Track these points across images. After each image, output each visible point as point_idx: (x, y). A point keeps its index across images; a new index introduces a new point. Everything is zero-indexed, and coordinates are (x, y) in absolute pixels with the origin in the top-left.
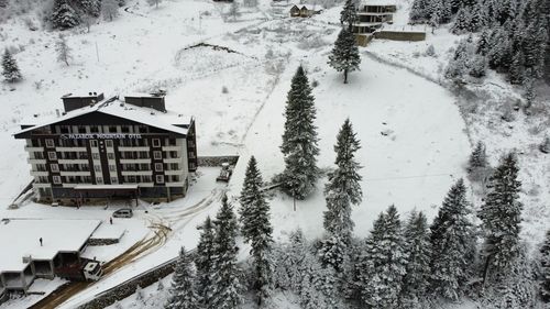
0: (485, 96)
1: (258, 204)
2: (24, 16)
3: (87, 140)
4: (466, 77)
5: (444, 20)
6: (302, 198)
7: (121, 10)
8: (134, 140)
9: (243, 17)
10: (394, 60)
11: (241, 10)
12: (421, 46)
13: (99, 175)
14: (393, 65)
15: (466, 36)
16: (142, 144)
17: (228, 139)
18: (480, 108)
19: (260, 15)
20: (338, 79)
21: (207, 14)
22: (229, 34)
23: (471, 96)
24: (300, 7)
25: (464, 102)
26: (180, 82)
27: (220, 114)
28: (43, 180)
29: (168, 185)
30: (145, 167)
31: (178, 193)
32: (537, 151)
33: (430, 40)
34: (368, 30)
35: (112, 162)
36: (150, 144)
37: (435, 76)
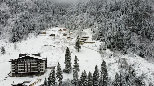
0: (106, 53)
1: (60, 70)
2: (4, 40)
3: (24, 62)
4: (102, 50)
5: (99, 39)
6: (69, 73)
7: (28, 38)
8: (34, 62)
9: (56, 39)
10: (88, 47)
11: (56, 38)
12: (94, 44)
13: (26, 70)
14: (88, 48)
15: (102, 42)
16: (36, 63)
17: (53, 63)
18: (105, 56)
19: (60, 39)
20: (77, 51)
21: (48, 39)
22: (53, 43)
23: (103, 53)
24: (69, 37)
25: (102, 55)
26: (42, 52)
27: (51, 59)
28: (13, 71)
29: (41, 71)
30: (36, 68)
31: (43, 73)
32: (115, 63)
33: (96, 43)
34: (83, 41)
35: (29, 67)
36: (37, 63)
37: (96, 50)
